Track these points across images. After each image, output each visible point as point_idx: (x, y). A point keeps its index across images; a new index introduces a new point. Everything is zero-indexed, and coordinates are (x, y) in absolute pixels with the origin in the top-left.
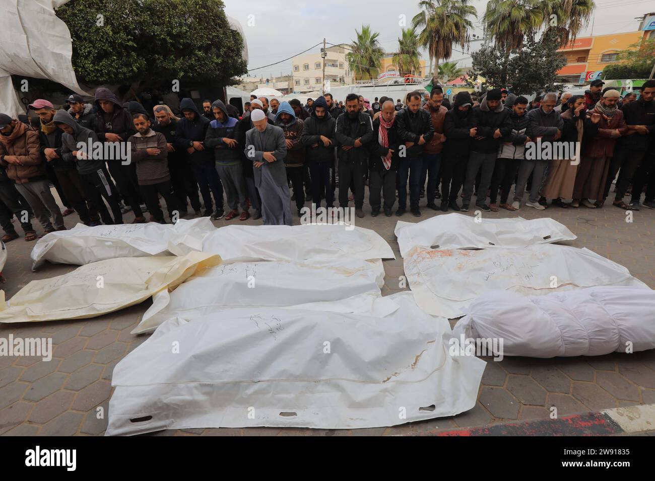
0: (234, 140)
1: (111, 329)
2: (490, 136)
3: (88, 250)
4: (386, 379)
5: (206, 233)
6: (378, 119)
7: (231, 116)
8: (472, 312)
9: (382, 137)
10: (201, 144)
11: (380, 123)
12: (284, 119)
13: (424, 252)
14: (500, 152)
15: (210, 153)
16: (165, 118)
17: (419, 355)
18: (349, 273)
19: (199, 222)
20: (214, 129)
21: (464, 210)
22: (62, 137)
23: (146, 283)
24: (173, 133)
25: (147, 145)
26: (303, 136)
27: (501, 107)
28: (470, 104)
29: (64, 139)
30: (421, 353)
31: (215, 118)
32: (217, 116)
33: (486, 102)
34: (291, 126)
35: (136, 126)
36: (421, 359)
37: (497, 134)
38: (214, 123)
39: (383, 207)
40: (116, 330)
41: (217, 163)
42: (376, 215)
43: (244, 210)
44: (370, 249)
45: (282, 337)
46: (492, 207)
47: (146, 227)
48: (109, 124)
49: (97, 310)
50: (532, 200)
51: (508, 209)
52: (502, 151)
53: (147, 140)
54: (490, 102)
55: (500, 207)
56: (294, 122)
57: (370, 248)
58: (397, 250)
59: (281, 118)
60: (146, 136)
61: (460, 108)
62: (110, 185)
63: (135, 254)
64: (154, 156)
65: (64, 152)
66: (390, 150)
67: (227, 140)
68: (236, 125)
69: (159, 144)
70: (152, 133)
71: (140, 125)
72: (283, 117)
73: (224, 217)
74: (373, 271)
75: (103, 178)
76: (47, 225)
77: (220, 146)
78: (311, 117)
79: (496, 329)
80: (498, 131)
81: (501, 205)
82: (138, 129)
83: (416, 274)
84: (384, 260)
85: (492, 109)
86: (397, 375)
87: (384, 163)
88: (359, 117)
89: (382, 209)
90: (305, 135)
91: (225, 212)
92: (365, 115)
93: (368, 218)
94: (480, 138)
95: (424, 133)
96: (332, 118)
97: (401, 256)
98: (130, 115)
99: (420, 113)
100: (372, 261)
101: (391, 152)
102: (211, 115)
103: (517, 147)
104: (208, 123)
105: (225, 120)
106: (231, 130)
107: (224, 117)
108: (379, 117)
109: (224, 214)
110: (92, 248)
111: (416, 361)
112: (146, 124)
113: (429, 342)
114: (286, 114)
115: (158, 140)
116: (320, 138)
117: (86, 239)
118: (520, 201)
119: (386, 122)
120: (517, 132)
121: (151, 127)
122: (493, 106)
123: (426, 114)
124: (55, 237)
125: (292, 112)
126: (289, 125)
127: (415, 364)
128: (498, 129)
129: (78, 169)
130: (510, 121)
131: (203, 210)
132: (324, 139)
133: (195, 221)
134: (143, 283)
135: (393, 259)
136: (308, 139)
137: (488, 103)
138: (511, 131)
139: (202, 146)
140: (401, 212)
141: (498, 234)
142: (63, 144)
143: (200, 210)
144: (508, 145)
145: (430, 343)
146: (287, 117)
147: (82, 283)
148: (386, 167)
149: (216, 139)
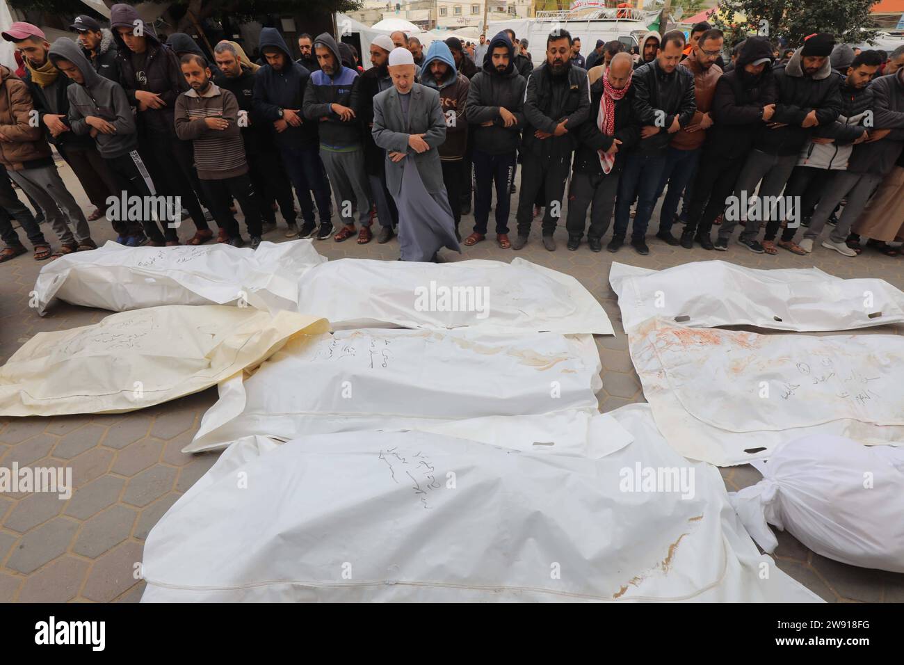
0: (351, 110)
1: (152, 436)
2: (795, 123)
3: (120, 288)
4: (619, 591)
5: (305, 267)
6: (600, 82)
7: (345, 64)
8: (779, 476)
9: (604, 117)
10: (296, 113)
11: (603, 89)
12: (437, 73)
13: (670, 332)
14: (806, 156)
15: (310, 131)
16: (232, 64)
17: (675, 543)
18: (543, 363)
19: (294, 248)
20: (317, 87)
21: (721, 247)
22: (68, 93)
23: (207, 357)
24: (247, 92)
25: (206, 111)
26: (468, 106)
27: (827, 71)
28: (769, 60)
29: (71, 95)
30: (679, 541)
31: (319, 68)
32: (322, 62)
33: (799, 59)
34: (448, 87)
35: (187, 78)
36: (678, 552)
37: (811, 120)
38: (317, 76)
39: (588, 236)
40: (159, 438)
41: (322, 147)
42: (575, 248)
43: (363, 226)
44: (571, 314)
45: (436, 502)
46: (768, 245)
47: (209, 253)
48: (142, 75)
49: (130, 402)
50: (835, 238)
51: (792, 251)
52: (809, 155)
53: (207, 103)
54: (806, 60)
55: (779, 245)
56: (454, 80)
57: (571, 312)
58: (616, 318)
59: (430, 71)
60: (204, 96)
61: (749, 69)
62: (152, 178)
63: (192, 300)
64: (218, 130)
65: (73, 119)
66: (615, 140)
67: (340, 109)
68: (354, 83)
69: (224, 113)
70: (215, 90)
71: (191, 76)
72: (435, 69)
73: (334, 236)
74: (582, 362)
75: (140, 164)
76: (64, 235)
77: (326, 119)
78: (484, 73)
79: (832, 522)
80: (812, 114)
81: (782, 243)
82: (189, 82)
83: (656, 370)
84: (596, 336)
85: (809, 74)
86: (637, 582)
87: (602, 163)
88: (569, 76)
89: (585, 238)
90: (473, 104)
91: (334, 228)
92: (580, 72)
93: (563, 253)
94: (776, 125)
95: (680, 112)
96: (519, 76)
97: (623, 330)
98: (176, 58)
99: (677, 74)
100: (576, 337)
101: (617, 145)
102: (312, 62)
103: (839, 148)
104: (308, 77)
105: (336, 73)
106: (346, 91)
107: (333, 65)
108: (603, 77)
109: (333, 231)
110: (125, 286)
111: (670, 556)
112: (202, 75)
113: (692, 519)
114: (441, 63)
115: (224, 105)
116: (499, 111)
117: (114, 270)
118: (814, 238)
119: (613, 88)
120: (845, 119)
121: (211, 79)
122: (812, 68)
123: (687, 75)
124: (68, 264)
125: (452, 63)
126: (445, 85)
127: (668, 560)
128: (814, 111)
129: (99, 148)
130: (838, 98)
131: (300, 222)
132: (506, 114)
133: (288, 245)
134: (203, 357)
135: (612, 335)
136: (477, 113)
137: (802, 63)
138: (836, 118)
139: (297, 117)
140: (615, 245)
141: (791, 302)
142: (71, 104)
143: (295, 222)
144: (823, 144)
145: (694, 522)
146: (443, 70)
147: (106, 353)
148: (604, 169)
149: (321, 105)
